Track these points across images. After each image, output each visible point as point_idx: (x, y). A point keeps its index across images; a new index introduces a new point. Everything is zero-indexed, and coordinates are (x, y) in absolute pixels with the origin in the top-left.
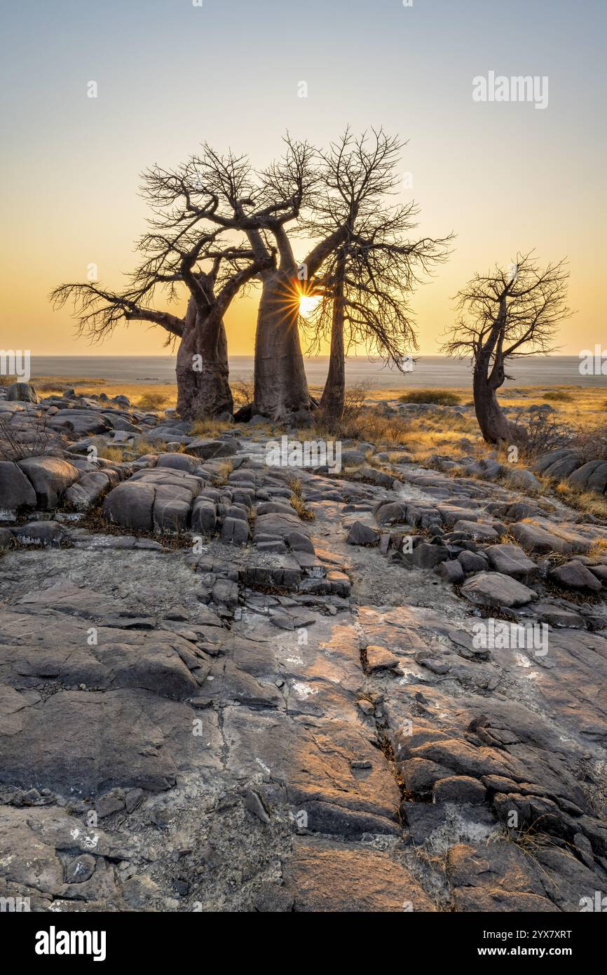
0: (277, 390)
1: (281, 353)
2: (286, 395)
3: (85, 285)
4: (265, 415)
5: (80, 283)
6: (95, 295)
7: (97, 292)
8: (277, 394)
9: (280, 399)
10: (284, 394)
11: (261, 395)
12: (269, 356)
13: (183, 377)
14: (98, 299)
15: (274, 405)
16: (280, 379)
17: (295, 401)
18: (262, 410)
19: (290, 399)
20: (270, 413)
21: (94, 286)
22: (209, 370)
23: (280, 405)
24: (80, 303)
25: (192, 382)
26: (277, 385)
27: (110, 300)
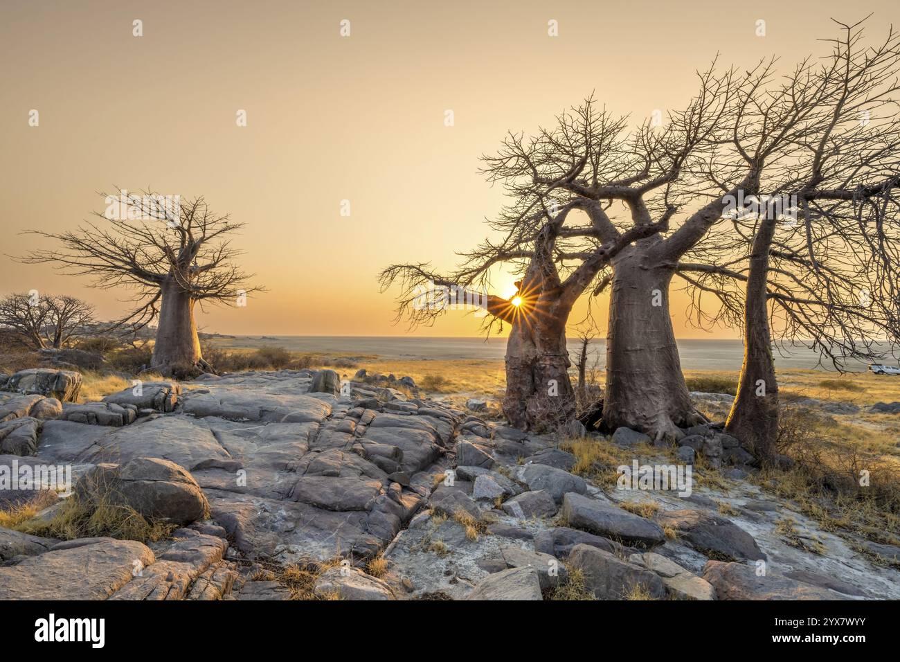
0: (654, 393)
1: (656, 343)
2: (669, 401)
3: (413, 267)
4: (637, 429)
5: (409, 264)
6: (422, 277)
7: (424, 275)
8: (655, 399)
9: (661, 407)
10: (666, 400)
11: (627, 398)
12: (638, 347)
13: (517, 371)
14: (425, 281)
15: (653, 414)
16: (658, 378)
17: (682, 410)
18: (631, 420)
19: (675, 408)
20: (646, 426)
21: (422, 268)
22: (555, 363)
23: (663, 416)
24: (406, 286)
25: (529, 378)
26: (656, 388)
27: (436, 283)
